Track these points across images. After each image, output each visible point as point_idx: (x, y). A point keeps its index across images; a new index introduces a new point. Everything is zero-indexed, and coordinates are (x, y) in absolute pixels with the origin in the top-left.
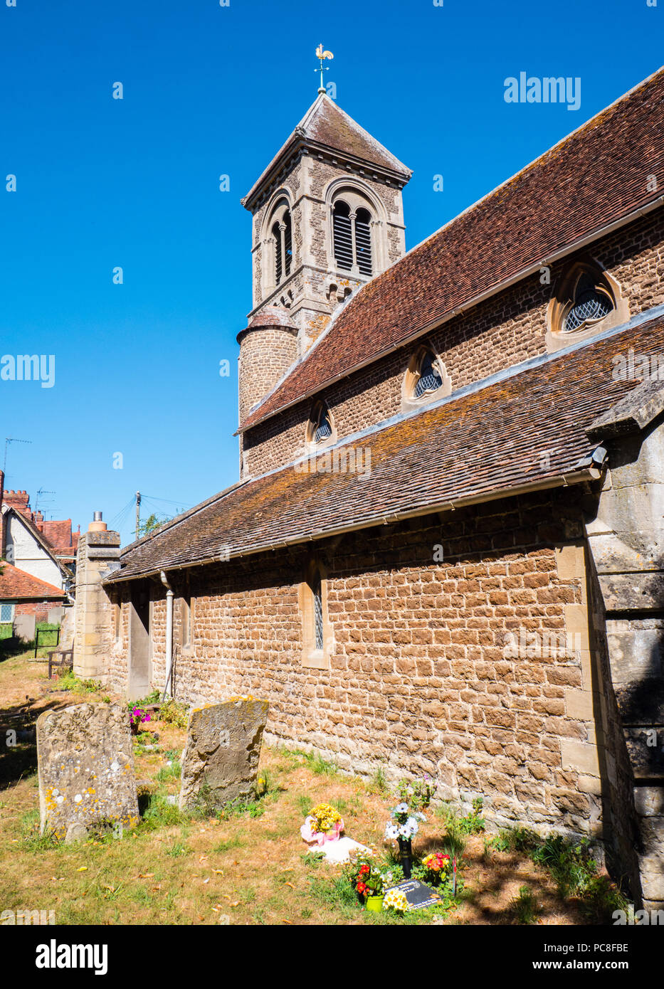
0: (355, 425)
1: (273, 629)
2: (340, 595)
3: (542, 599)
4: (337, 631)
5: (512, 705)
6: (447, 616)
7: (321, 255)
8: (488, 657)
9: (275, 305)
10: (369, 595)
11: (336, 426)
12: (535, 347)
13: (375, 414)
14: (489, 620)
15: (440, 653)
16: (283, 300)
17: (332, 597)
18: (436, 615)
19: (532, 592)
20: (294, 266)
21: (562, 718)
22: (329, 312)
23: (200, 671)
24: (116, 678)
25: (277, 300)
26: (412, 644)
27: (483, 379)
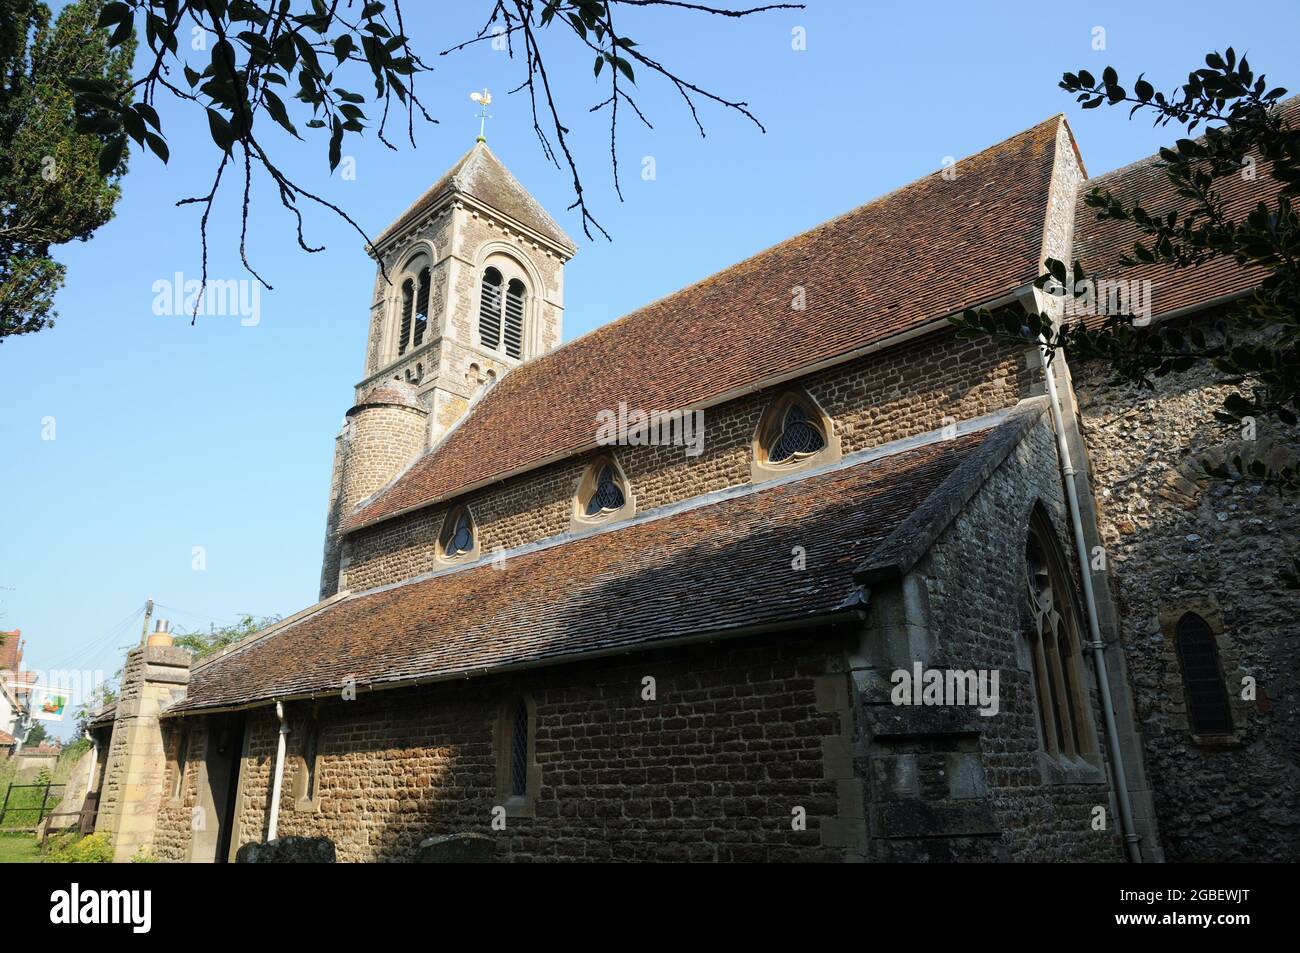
0: (506, 540)
1: (452, 773)
2: (553, 731)
3: (800, 731)
4: (547, 773)
5: (764, 839)
6: (691, 751)
7: (463, 327)
8: (738, 792)
9: (397, 378)
10: (592, 731)
11: (480, 539)
12: (737, 475)
13: (534, 529)
14: (741, 755)
15: (682, 791)
16: (408, 373)
17: (542, 734)
18: (678, 751)
19: (789, 724)
20: (427, 335)
21: (818, 847)
22: (468, 396)
23: (326, 830)
24: (166, 847)
25: (402, 373)
26: (647, 784)
27: (675, 503)
